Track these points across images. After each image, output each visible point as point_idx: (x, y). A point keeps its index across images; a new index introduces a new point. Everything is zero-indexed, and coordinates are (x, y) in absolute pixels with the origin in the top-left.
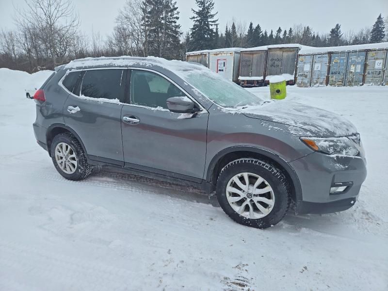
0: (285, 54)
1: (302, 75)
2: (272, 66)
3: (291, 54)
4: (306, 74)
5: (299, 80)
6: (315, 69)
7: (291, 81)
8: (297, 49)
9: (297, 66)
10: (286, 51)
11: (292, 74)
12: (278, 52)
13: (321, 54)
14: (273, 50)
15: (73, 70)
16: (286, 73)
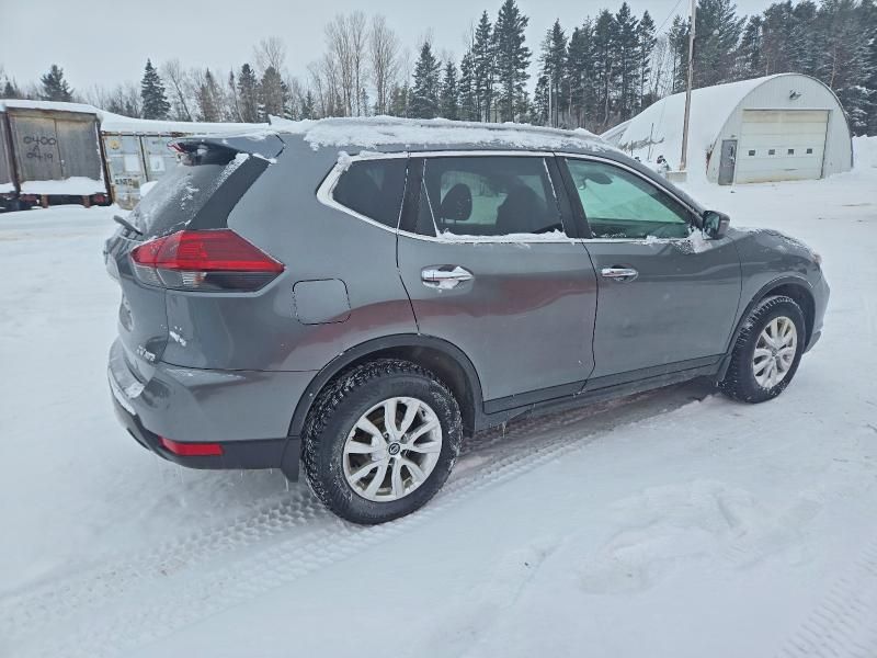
0: (64, 128)
1: (124, 182)
2: (31, 155)
3: (81, 128)
4: (134, 179)
5: (120, 192)
6: (153, 169)
7: (100, 195)
8: (93, 117)
9: (108, 160)
10: (62, 120)
11: (97, 178)
12: (42, 120)
13: (157, 136)
14: (24, 113)
15: (363, 156)
16: (80, 174)
